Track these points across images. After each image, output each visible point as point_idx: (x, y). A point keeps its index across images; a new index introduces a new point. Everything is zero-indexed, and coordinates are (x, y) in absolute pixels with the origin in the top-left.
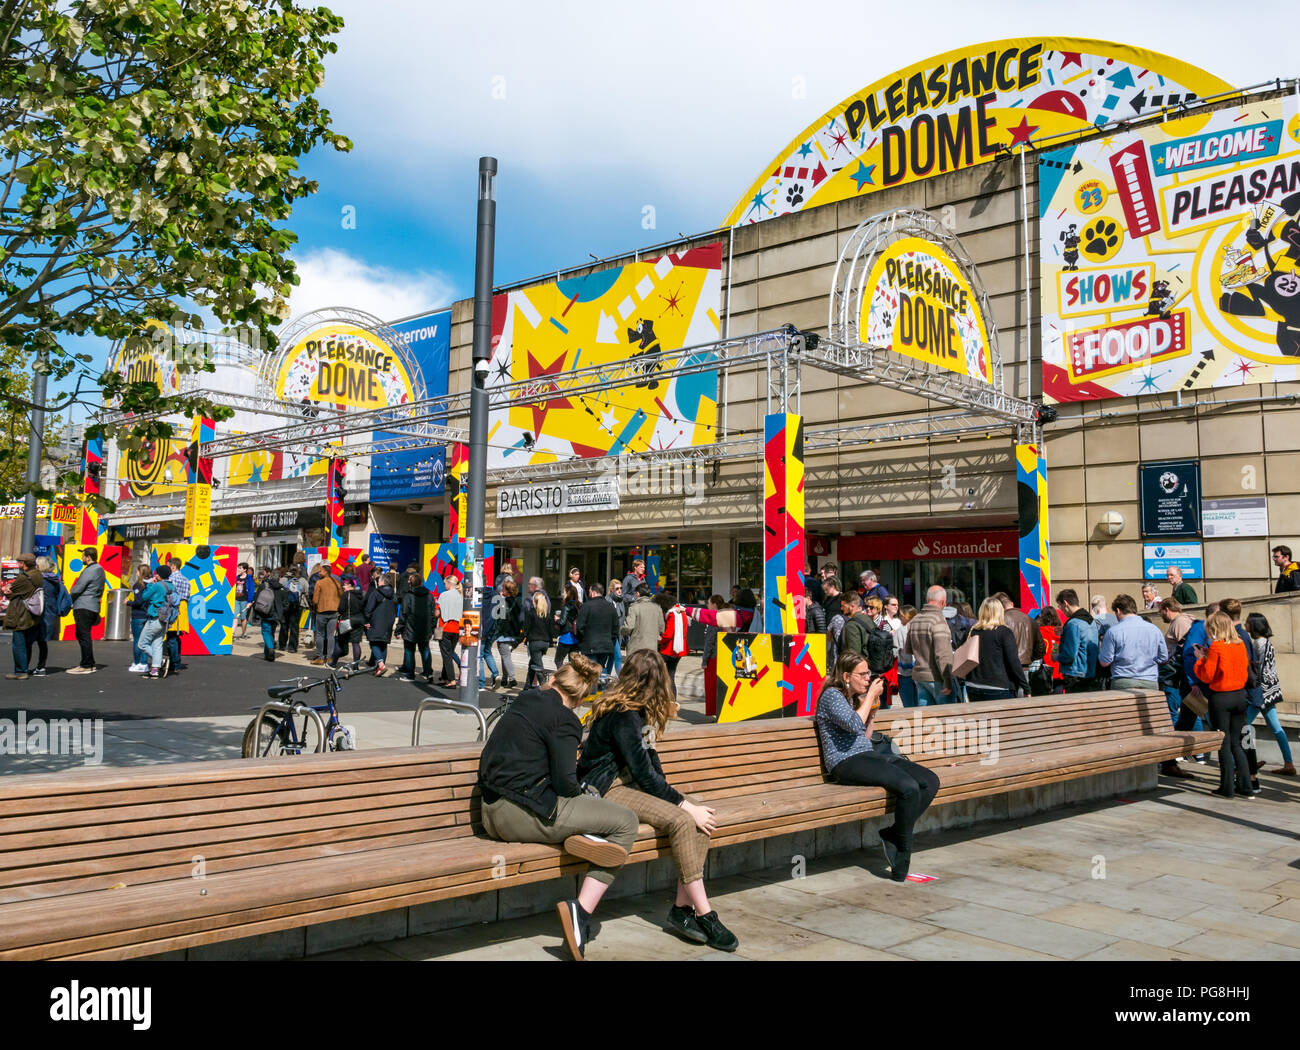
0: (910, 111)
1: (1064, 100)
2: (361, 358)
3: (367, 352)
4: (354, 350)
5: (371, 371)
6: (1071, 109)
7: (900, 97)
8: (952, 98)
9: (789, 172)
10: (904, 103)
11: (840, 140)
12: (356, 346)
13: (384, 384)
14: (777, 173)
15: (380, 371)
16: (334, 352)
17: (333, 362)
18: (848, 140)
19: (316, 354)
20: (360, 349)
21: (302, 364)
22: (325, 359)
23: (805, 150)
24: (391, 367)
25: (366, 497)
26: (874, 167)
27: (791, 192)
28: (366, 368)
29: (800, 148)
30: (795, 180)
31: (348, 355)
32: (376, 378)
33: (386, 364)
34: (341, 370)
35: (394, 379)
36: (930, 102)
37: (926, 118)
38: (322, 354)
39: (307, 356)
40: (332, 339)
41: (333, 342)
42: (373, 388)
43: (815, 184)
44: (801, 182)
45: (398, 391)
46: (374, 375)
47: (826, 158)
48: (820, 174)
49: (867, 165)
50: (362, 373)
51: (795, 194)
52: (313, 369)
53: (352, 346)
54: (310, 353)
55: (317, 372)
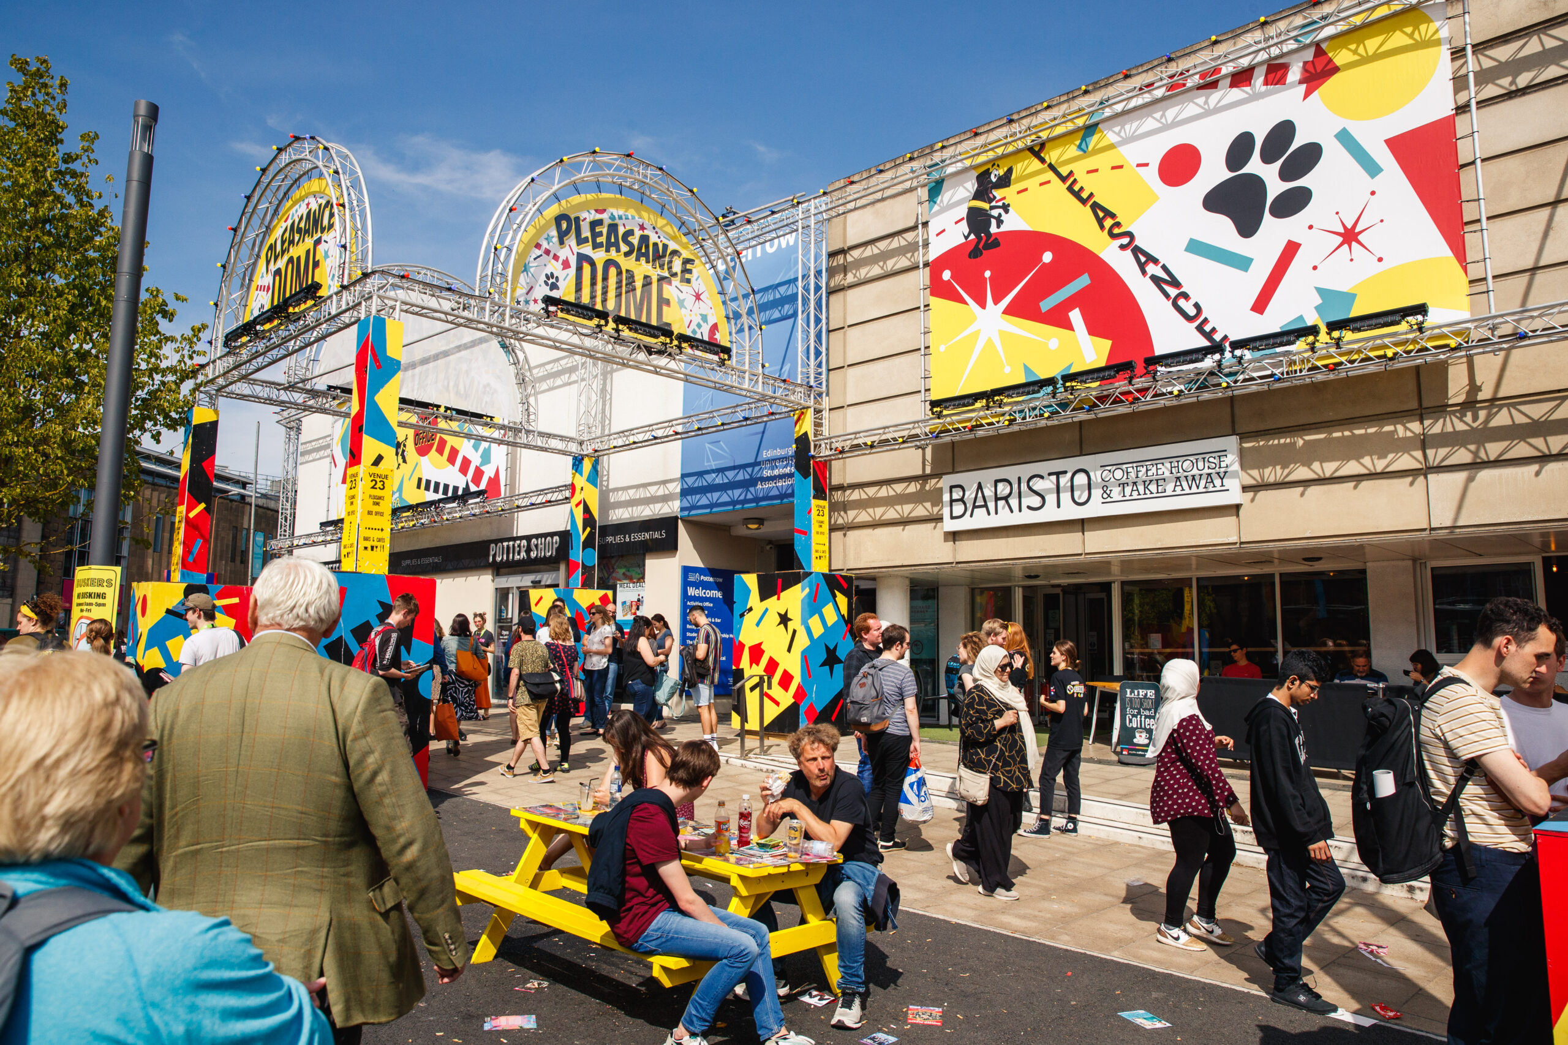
2: (646, 255)
3: (655, 245)
4: (635, 240)
5: (661, 279)
12: (638, 233)
13: (681, 303)
15: (676, 281)
16: (602, 239)
17: (600, 256)
19: (571, 241)
20: (644, 239)
21: (547, 252)
22: (587, 249)
24: (693, 277)
25: (673, 508)
28: (654, 273)
31: (624, 248)
32: (669, 291)
33: (685, 271)
34: (613, 271)
35: (698, 297)
38: (581, 241)
39: (555, 240)
40: (598, 216)
41: (600, 222)
42: (665, 308)
45: (704, 318)
46: (666, 287)
50: (647, 279)
52: (566, 265)
53: (631, 233)
54: (562, 237)
55: (572, 271)
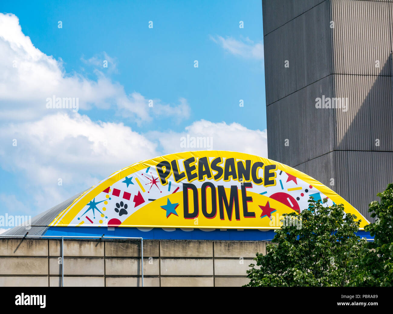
0: (201, 178)
1: (288, 199)
6: (292, 206)
7: (194, 168)
8: (226, 178)
9: (116, 192)
10: (196, 171)
11: (154, 182)
14: (107, 191)
18: (159, 183)
23: (128, 181)
26: (177, 205)
27: (117, 205)
29: (125, 179)
30: (120, 199)
36: (213, 176)
37: (211, 185)
43: (136, 206)
44: (125, 201)
47: (144, 191)
48: (139, 200)
49: (173, 202)
51: (121, 208)
